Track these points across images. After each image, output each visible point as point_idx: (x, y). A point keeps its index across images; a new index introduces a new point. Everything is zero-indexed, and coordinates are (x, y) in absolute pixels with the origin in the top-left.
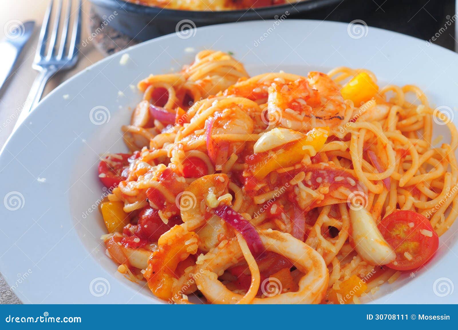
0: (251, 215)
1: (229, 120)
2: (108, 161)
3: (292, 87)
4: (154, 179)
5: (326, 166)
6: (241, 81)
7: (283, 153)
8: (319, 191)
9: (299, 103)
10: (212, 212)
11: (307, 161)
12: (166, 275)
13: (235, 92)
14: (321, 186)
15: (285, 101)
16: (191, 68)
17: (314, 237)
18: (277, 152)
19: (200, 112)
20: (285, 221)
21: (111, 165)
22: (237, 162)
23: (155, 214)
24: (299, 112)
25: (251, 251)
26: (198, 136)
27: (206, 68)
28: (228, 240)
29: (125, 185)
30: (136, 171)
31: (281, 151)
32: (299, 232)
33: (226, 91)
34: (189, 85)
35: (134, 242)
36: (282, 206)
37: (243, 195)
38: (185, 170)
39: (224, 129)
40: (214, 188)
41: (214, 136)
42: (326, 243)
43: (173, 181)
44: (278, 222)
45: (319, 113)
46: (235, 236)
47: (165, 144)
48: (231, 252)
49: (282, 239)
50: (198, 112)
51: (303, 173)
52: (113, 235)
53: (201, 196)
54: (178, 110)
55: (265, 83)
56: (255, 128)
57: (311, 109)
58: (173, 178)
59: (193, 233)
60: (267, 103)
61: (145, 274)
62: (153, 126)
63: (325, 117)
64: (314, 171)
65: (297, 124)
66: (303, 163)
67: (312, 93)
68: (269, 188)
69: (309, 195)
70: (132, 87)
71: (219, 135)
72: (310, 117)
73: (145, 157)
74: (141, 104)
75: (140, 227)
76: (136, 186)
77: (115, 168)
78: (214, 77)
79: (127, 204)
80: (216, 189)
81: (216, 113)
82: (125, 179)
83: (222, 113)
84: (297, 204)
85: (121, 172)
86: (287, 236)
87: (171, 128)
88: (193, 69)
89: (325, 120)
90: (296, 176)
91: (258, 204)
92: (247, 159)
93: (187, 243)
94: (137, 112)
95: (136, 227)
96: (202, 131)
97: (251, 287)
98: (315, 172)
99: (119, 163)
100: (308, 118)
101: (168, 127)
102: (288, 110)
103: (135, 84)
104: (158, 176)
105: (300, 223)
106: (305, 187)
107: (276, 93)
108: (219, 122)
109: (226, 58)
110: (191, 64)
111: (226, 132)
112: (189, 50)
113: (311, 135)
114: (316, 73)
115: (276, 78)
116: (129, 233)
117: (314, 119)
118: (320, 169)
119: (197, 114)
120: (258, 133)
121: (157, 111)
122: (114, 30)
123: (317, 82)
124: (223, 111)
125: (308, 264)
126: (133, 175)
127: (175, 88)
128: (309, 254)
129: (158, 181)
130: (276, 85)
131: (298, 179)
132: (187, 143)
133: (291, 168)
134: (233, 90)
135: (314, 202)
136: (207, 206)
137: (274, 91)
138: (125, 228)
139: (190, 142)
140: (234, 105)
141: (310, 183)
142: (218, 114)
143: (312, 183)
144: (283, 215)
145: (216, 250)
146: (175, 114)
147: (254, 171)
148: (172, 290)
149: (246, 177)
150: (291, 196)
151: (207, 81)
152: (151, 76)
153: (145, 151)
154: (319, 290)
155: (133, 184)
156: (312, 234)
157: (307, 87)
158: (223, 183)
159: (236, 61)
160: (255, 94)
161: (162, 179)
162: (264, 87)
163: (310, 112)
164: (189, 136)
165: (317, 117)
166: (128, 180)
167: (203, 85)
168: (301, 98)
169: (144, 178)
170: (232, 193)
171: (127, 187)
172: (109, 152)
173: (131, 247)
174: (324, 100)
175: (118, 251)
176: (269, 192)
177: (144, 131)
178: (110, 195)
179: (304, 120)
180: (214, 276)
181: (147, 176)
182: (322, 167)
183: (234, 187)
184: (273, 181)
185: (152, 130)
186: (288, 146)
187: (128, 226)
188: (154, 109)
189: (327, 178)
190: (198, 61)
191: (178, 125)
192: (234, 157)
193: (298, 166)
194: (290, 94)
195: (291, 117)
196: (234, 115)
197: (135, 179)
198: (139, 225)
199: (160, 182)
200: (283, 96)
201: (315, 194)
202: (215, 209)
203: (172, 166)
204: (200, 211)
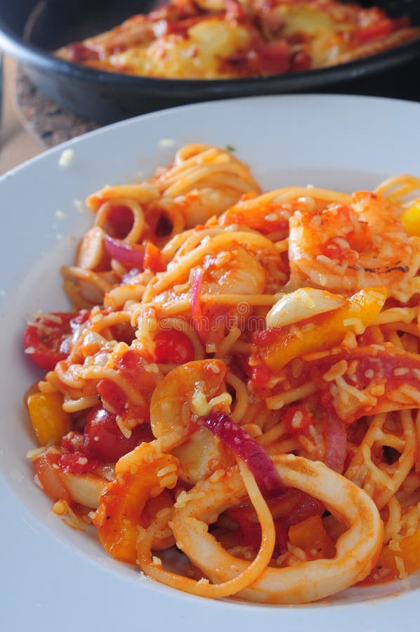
0: (260, 427)
1: (228, 270)
2: (40, 326)
3: (327, 218)
4: (109, 366)
5: (380, 351)
6: (246, 199)
7: (313, 330)
8: (369, 392)
9: (338, 245)
10: (200, 423)
11: (350, 342)
12: (127, 522)
13: (237, 221)
14: (373, 384)
15: (317, 243)
16: (169, 174)
17: (361, 465)
18: (303, 327)
19: (182, 254)
20: (315, 438)
21: (43, 332)
22: (240, 339)
23: (112, 420)
24: (338, 261)
25: (260, 490)
26: (178, 294)
27: (191, 176)
28: (225, 469)
29: (66, 368)
30: (82, 346)
31: (310, 327)
32: (337, 456)
33: (223, 217)
34: (165, 203)
35: (78, 465)
36: (310, 415)
37: (249, 396)
38: (159, 350)
39: (219, 284)
40: (203, 383)
41: (205, 297)
42: (378, 475)
43: (140, 371)
44: (304, 440)
45: (370, 263)
46: (235, 463)
47: (127, 303)
48: (229, 490)
49: (310, 472)
50: (179, 252)
51: (344, 363)
52: (46, 450)
53: (183, 395)
54: (148, 246)
55: (284, 206)
56: (268, 282)
57: (357, 255)
58: (138, 366)
59: (170, 456)
60: (287, 239)
61: (95, 519)
62: (109, 268)
63: (378, 269)
64: (360, 359)
65: (334, 281)
66: (344, 346)
67: (358, 227)
68: (290, 384)
69: (353, 398)
70: (78, 203)
71: (211, 296)
72: (355, 269)
73: (97, 323)
74: (91, 232)
75: (87, 439)
76: (81, 375)
77: (50, 338)
78: (205, 191)
79: (68, 400)
80: (206, 385)
81: (208, 257)
82: (65, 356)
83: (216, 258)
84: (333, 412)
85: (60, 344)
86: (317, 466)
87: (137, 274)
88: (173, 175)
89: (379, 273)
90: (333, 368)
91: (273, 410)
92: (255, 338)
93: (161, 473)
94: (85, 245)
95: (82, 438)
96: (185, 286)
97: (261, 550)
98: (363, 361)
99: (57, 329)
100: (352, 270)
101: (132, 273)
102: (321, 258)
103: (83, 199)
104: (117, 361)
105: (339, 441)
106: (348, 385)
107: (301, 229)
108: (212, 272)
109: (224, 158)
110: (170, 167)
111: (223, 290)
112: (166, 143)
113: (357, 301)
114: (365, 194)
115: (301, 196)
116: (71, 448)
117: (362, 273)
118: (371, 356)
119: (177, 257)
120: (274, 292)
121: (115, 246)
122: (52, 103)
123: (366, 209)
124: (219, 256)
125: (351, 512)
126: (77, 353)
127: (144, 206)
128: (353, 497)
129: (116, 368)
130: (303, 216)
131: (336, 372)
132: (161, 307)
133: (325, 354)
134: (234, 216)
135: (362, 408)
136: (192, 413)
137: (299, 225)
138: (64, 438)
139: (166, 304)
140: (234, 244)
141: (354, 379)
142: (210, 260)
143: (358, 380)
144: (312, 429)
145: (207, 485)
146: (143, 253)
147: (266, 358)
148: (137, 547)
149: (254, 367)
150: (325, 398)
151: (194, 198)
152: (107, 188)
153: (96, 314)
154: (368, 557)
155: (77, 369)
156: (356, 460)
157: (352, 217)
158: (218, 374)
159: (238, 162)
160: (267, 223)
161: (122, 366)
162: (282, 213)
163: (356, 261)
164: (165, 293)
165: (366, 270)
166: (70, 358)
167: (187, 204)
168: (340, 237)
169: (95, 361)
170: (232, 392)
171: (67, 372)
172: (40, 311)
173: (73, 473)
174: (377, 240)
175: (52, 478)
176: (289, 390)
177: (95, 277)
178: (41, 384)
179: (346, 274)
180: (202, 527)
181: (99, 358)
182: (375, 352)
183: (236, 382)
184: (296, 372)
185: (108, 275)
186: (320, 319)
187: (69, 435)
188: (110, 243)
189: (382, 370)
190: (179, 162)
191: (147, 271)
192: (235, 332)
193: (336, 351)
194: (324, 231)
195: (326, 269)
196: (234, 262)
197: (80, 361)
198: (86, 435)
199: (118, 372)
200: (314, 232)
201: (362, 397)
202: (204, 419)
203: (137, 345)
204: (181, 420)
